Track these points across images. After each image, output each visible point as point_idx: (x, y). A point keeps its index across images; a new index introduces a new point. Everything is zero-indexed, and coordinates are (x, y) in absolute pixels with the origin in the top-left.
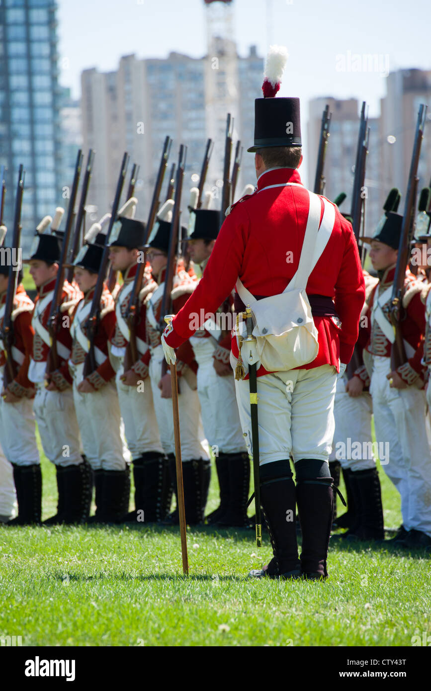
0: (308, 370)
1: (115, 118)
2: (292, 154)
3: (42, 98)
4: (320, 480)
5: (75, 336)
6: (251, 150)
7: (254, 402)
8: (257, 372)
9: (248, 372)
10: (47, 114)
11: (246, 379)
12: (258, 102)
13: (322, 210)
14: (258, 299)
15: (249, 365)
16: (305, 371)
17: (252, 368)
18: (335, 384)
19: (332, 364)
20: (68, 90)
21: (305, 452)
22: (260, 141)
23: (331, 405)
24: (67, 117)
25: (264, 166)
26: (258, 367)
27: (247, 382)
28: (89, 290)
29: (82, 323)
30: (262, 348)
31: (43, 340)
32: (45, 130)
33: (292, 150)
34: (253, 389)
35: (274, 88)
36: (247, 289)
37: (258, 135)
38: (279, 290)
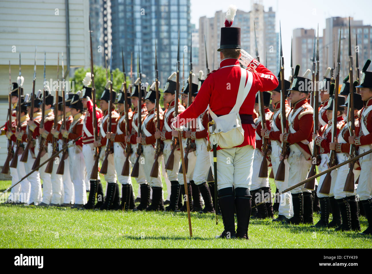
0: (241, 148)
1: (213, 36)
2: (236, 52)
3: (184, 28)
4: (246, 197)
5: (143, 129)
6: (219, 50)
7: (216, 161)
8: (217, 148)
9: (213, 148)
10: (185, 35)
11: (211, 151)
12: (222, 29)
13: (247, 77)
14: (218, 116)
15: (213, 145)
16: (239, 148)
17: (214, 146)
18: (253, 155)
19: (251, 145)
20: (194, 25)
21: (239, 184)
22: (222, 46)
23: (252, 163)
24: (194, 36)
25: (224, 57)
26: (217, 146)
27: (212, 152)
28: (151, 110)
29: (146, 124)
30: (219, 138)
31: (136, 131)
32: (184, 41)
33: (236, 50)
34: (215, 155)
35: (230, 23)
36: (213, 112)
37: (222, 43)
38: (227, 113)
